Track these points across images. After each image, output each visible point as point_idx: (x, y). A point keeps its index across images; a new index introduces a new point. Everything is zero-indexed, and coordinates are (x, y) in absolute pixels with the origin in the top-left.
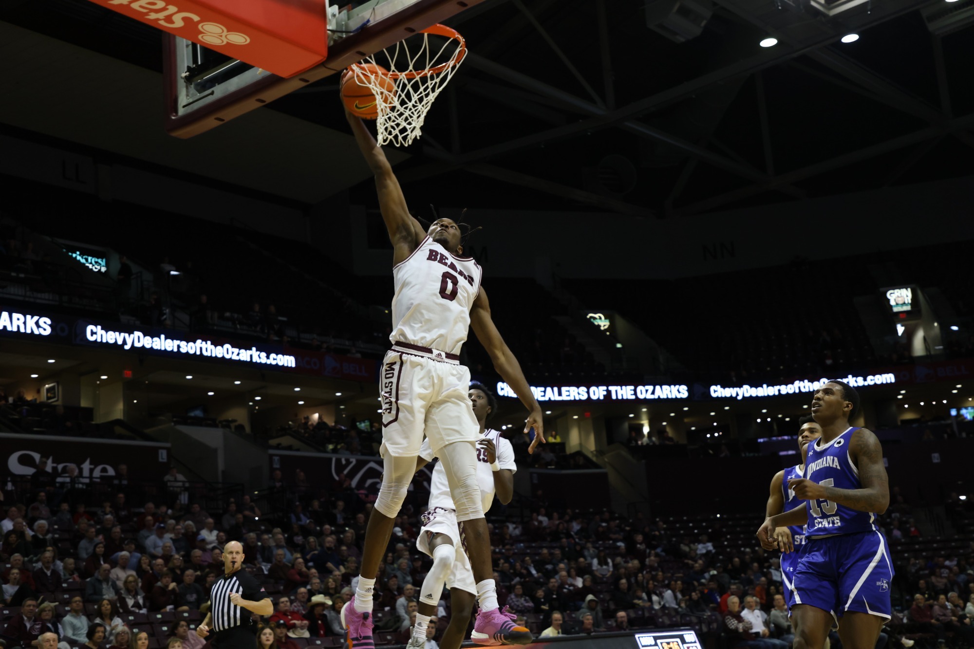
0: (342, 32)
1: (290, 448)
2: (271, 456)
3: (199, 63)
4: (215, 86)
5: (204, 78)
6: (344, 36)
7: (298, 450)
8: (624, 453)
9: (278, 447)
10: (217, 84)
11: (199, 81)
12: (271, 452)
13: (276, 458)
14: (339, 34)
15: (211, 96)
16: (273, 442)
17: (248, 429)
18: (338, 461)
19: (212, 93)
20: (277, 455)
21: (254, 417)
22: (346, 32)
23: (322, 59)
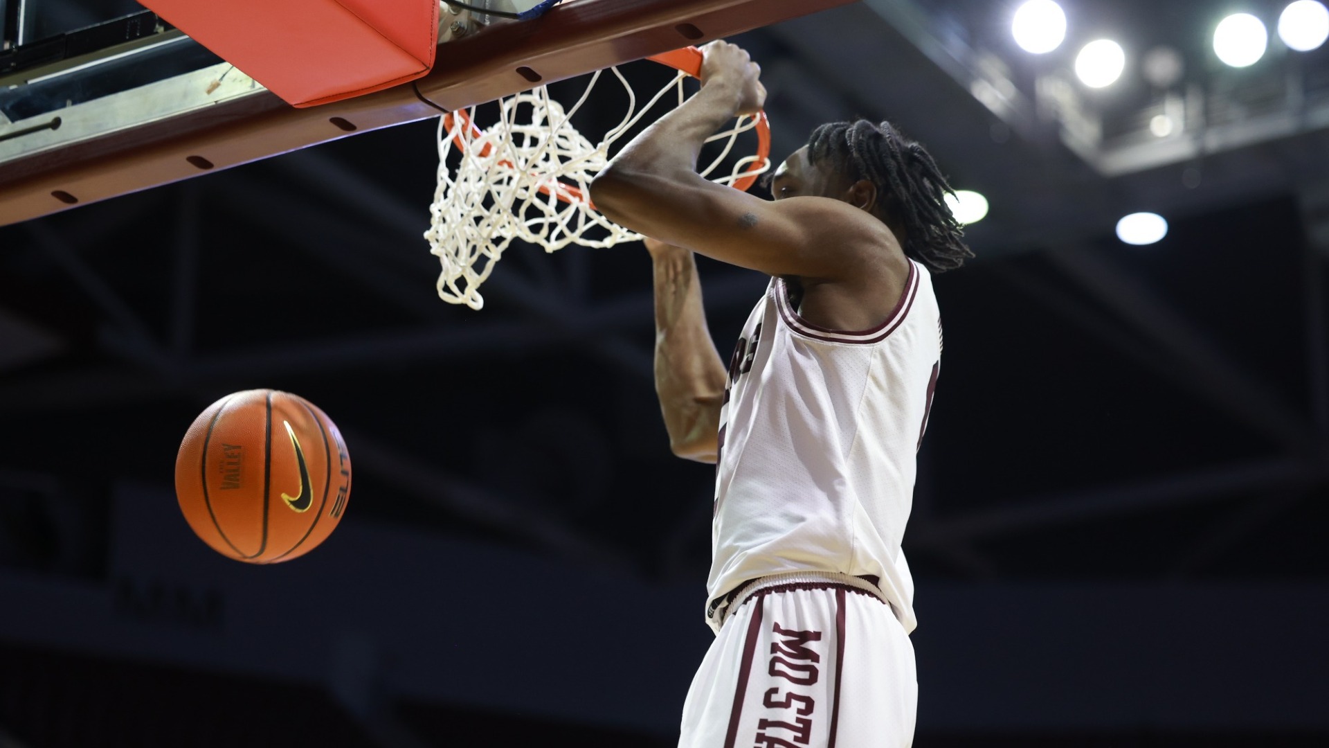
0: (483, 11)
3: (20, 42)
4: (64, 106)
5: (30, 82)
6: (488, 23)
10: (69, 102)
11: (13, 87)
14: (477, 16)
15: (50, 131)
19: (56, 124)
22: (495, 13)
23: (418, 73)
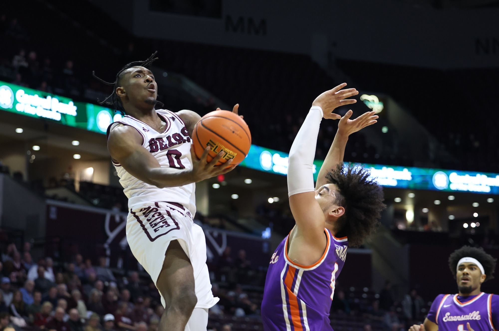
1: (65, 200)
2: (49, 207)
7: (73, 202)
8: (388, 235)
9: (54, 198)
12: (50, 202)
13: (53, 210)
16: (50, 192)
17: (25, 177)
18: (112, 218)
20: (54, 206)
21: (31, 167)
